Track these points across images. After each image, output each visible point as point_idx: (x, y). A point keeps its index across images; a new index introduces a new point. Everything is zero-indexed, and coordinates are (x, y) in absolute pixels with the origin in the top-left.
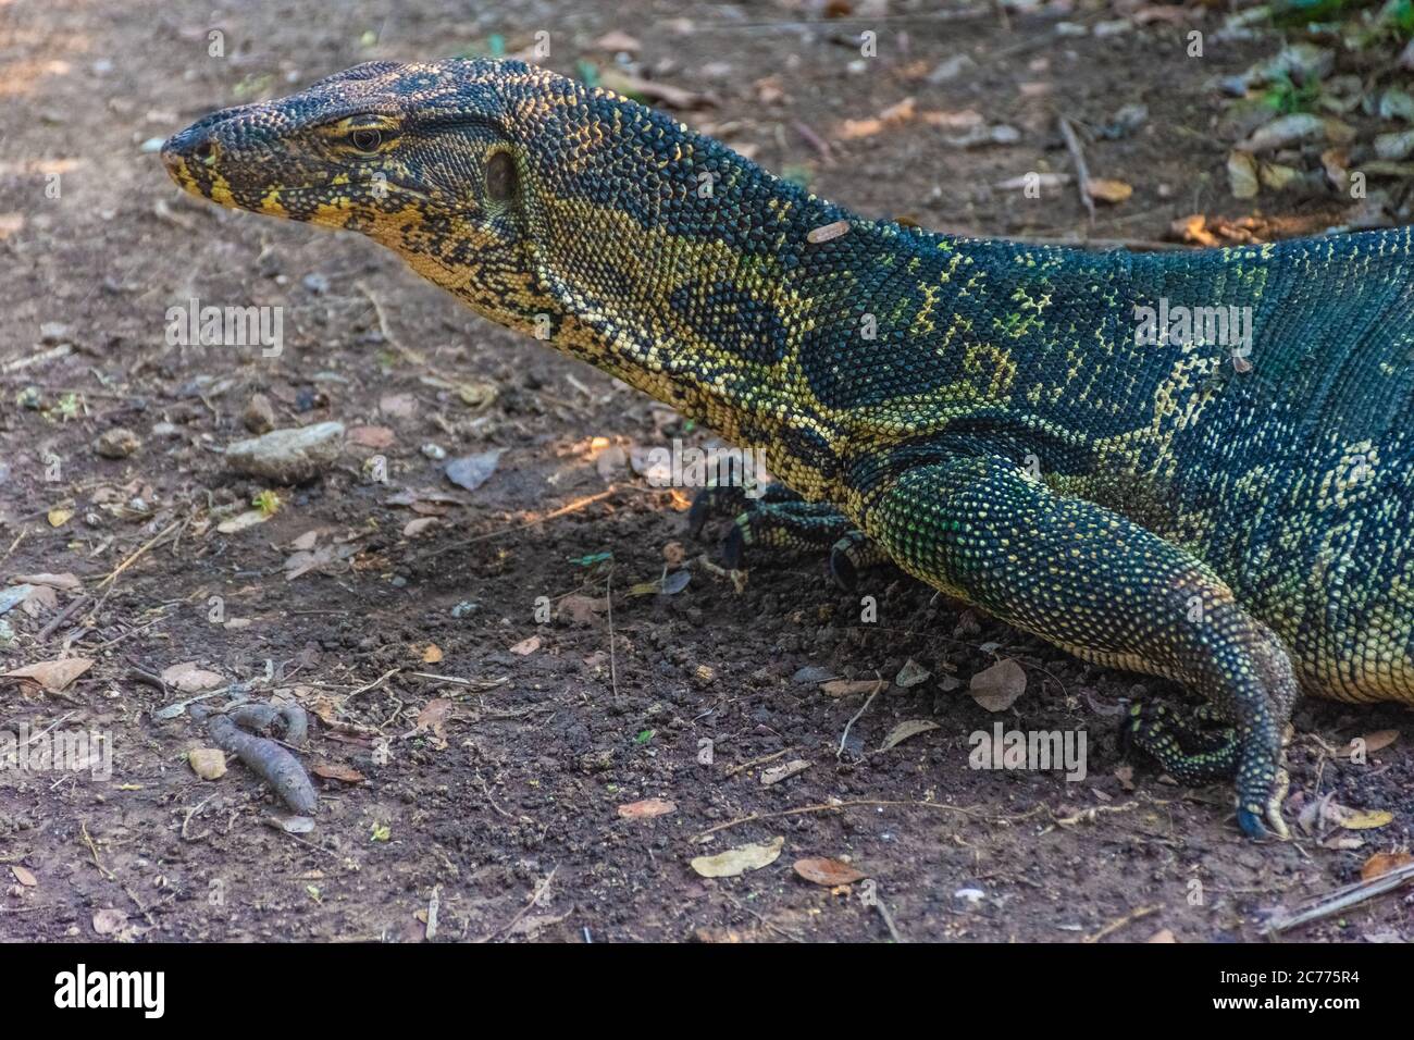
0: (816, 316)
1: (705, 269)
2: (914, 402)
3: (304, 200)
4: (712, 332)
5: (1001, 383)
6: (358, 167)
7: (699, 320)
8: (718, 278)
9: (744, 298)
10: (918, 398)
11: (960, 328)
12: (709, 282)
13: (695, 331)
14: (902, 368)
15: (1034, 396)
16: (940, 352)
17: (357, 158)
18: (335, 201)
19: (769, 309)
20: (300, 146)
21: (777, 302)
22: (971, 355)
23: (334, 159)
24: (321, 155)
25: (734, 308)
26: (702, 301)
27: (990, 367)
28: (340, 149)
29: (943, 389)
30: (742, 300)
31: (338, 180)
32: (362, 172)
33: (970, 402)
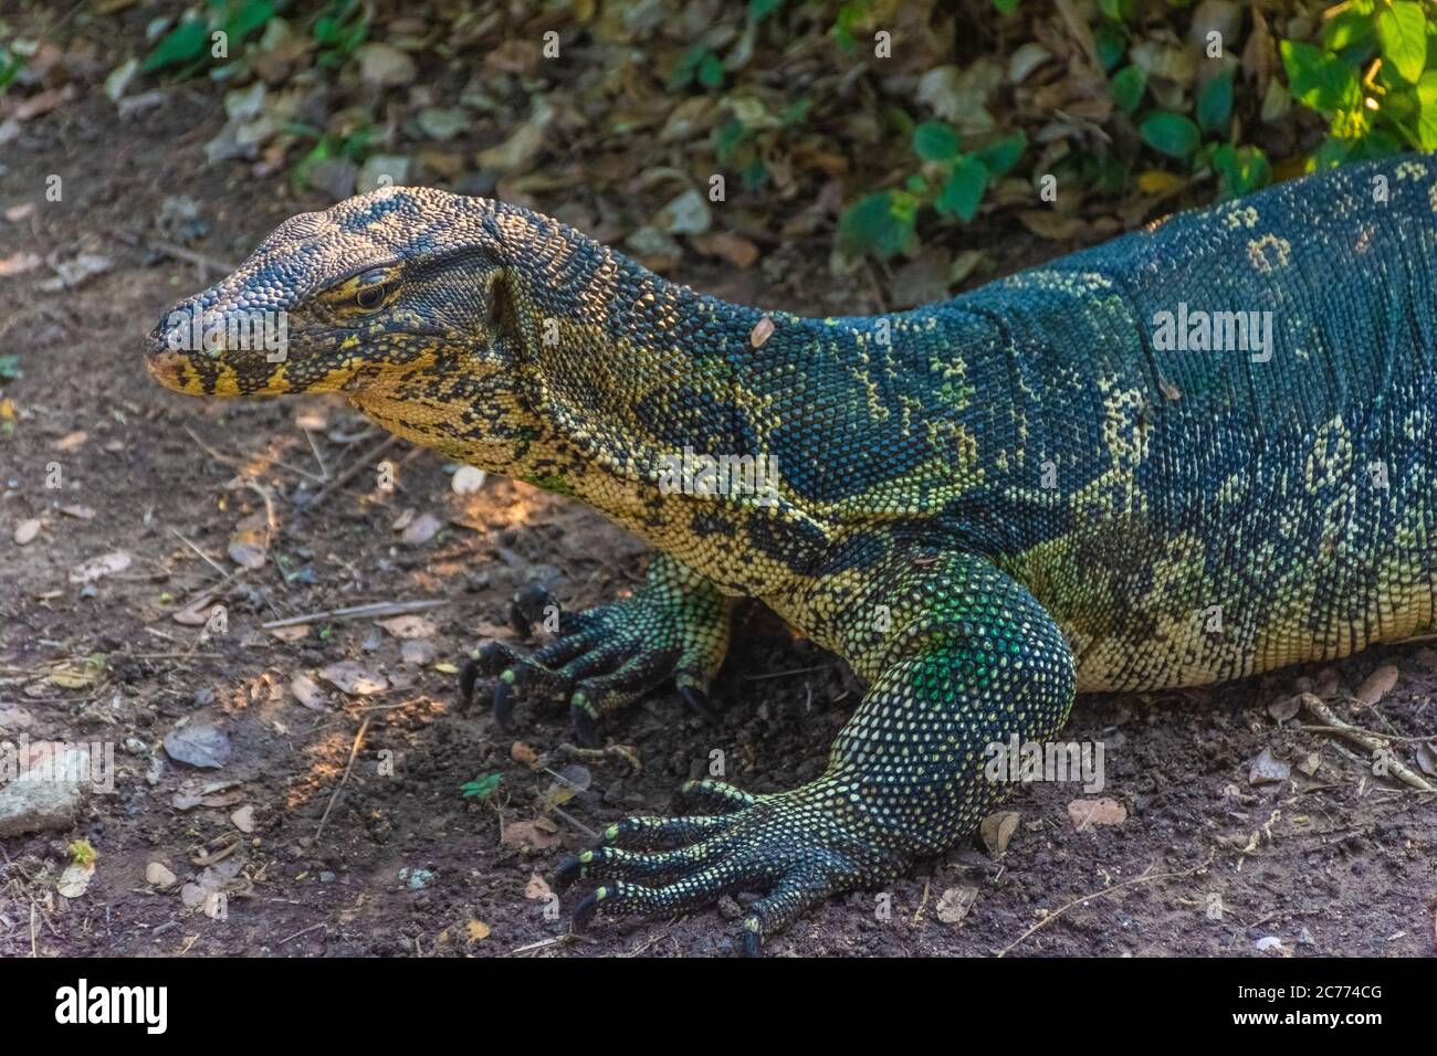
0: (779, 413)
1: (666, 376)
2: (896, 485)
3: (312, 370)
4: (676, 437)
5: (968, 456)
6: (367, 325)
7: (662, 428)
8: (682, 384)
9: (705, 400)
10: (899, 481)
11: (913, 408)
12: (673, 389)
13: (657, 438)
14: (878, 454)
15: (1002, 463)
16: (906, 433)
17: (361, 317)
18: (347, 362)
19: (732, 409)
20: (304, 317)
21: (739, 401)
22: (934, 432)
23: (339, 322)
24: (326, 321)
25: (698, 412)
26: (666, 409)
27: (953, 443)
28: (345, 311)
29: (919, 469)
30: (704, 403)
31: (348, 343)
32: (372, 330)
33: (949, 480)
